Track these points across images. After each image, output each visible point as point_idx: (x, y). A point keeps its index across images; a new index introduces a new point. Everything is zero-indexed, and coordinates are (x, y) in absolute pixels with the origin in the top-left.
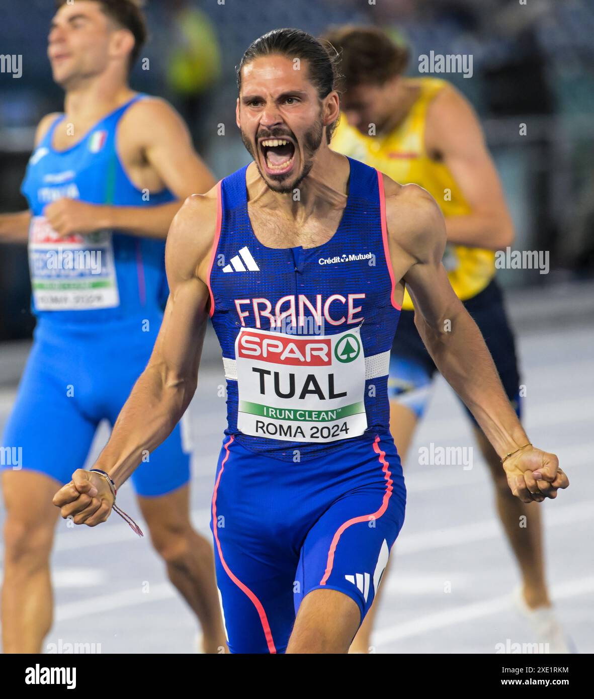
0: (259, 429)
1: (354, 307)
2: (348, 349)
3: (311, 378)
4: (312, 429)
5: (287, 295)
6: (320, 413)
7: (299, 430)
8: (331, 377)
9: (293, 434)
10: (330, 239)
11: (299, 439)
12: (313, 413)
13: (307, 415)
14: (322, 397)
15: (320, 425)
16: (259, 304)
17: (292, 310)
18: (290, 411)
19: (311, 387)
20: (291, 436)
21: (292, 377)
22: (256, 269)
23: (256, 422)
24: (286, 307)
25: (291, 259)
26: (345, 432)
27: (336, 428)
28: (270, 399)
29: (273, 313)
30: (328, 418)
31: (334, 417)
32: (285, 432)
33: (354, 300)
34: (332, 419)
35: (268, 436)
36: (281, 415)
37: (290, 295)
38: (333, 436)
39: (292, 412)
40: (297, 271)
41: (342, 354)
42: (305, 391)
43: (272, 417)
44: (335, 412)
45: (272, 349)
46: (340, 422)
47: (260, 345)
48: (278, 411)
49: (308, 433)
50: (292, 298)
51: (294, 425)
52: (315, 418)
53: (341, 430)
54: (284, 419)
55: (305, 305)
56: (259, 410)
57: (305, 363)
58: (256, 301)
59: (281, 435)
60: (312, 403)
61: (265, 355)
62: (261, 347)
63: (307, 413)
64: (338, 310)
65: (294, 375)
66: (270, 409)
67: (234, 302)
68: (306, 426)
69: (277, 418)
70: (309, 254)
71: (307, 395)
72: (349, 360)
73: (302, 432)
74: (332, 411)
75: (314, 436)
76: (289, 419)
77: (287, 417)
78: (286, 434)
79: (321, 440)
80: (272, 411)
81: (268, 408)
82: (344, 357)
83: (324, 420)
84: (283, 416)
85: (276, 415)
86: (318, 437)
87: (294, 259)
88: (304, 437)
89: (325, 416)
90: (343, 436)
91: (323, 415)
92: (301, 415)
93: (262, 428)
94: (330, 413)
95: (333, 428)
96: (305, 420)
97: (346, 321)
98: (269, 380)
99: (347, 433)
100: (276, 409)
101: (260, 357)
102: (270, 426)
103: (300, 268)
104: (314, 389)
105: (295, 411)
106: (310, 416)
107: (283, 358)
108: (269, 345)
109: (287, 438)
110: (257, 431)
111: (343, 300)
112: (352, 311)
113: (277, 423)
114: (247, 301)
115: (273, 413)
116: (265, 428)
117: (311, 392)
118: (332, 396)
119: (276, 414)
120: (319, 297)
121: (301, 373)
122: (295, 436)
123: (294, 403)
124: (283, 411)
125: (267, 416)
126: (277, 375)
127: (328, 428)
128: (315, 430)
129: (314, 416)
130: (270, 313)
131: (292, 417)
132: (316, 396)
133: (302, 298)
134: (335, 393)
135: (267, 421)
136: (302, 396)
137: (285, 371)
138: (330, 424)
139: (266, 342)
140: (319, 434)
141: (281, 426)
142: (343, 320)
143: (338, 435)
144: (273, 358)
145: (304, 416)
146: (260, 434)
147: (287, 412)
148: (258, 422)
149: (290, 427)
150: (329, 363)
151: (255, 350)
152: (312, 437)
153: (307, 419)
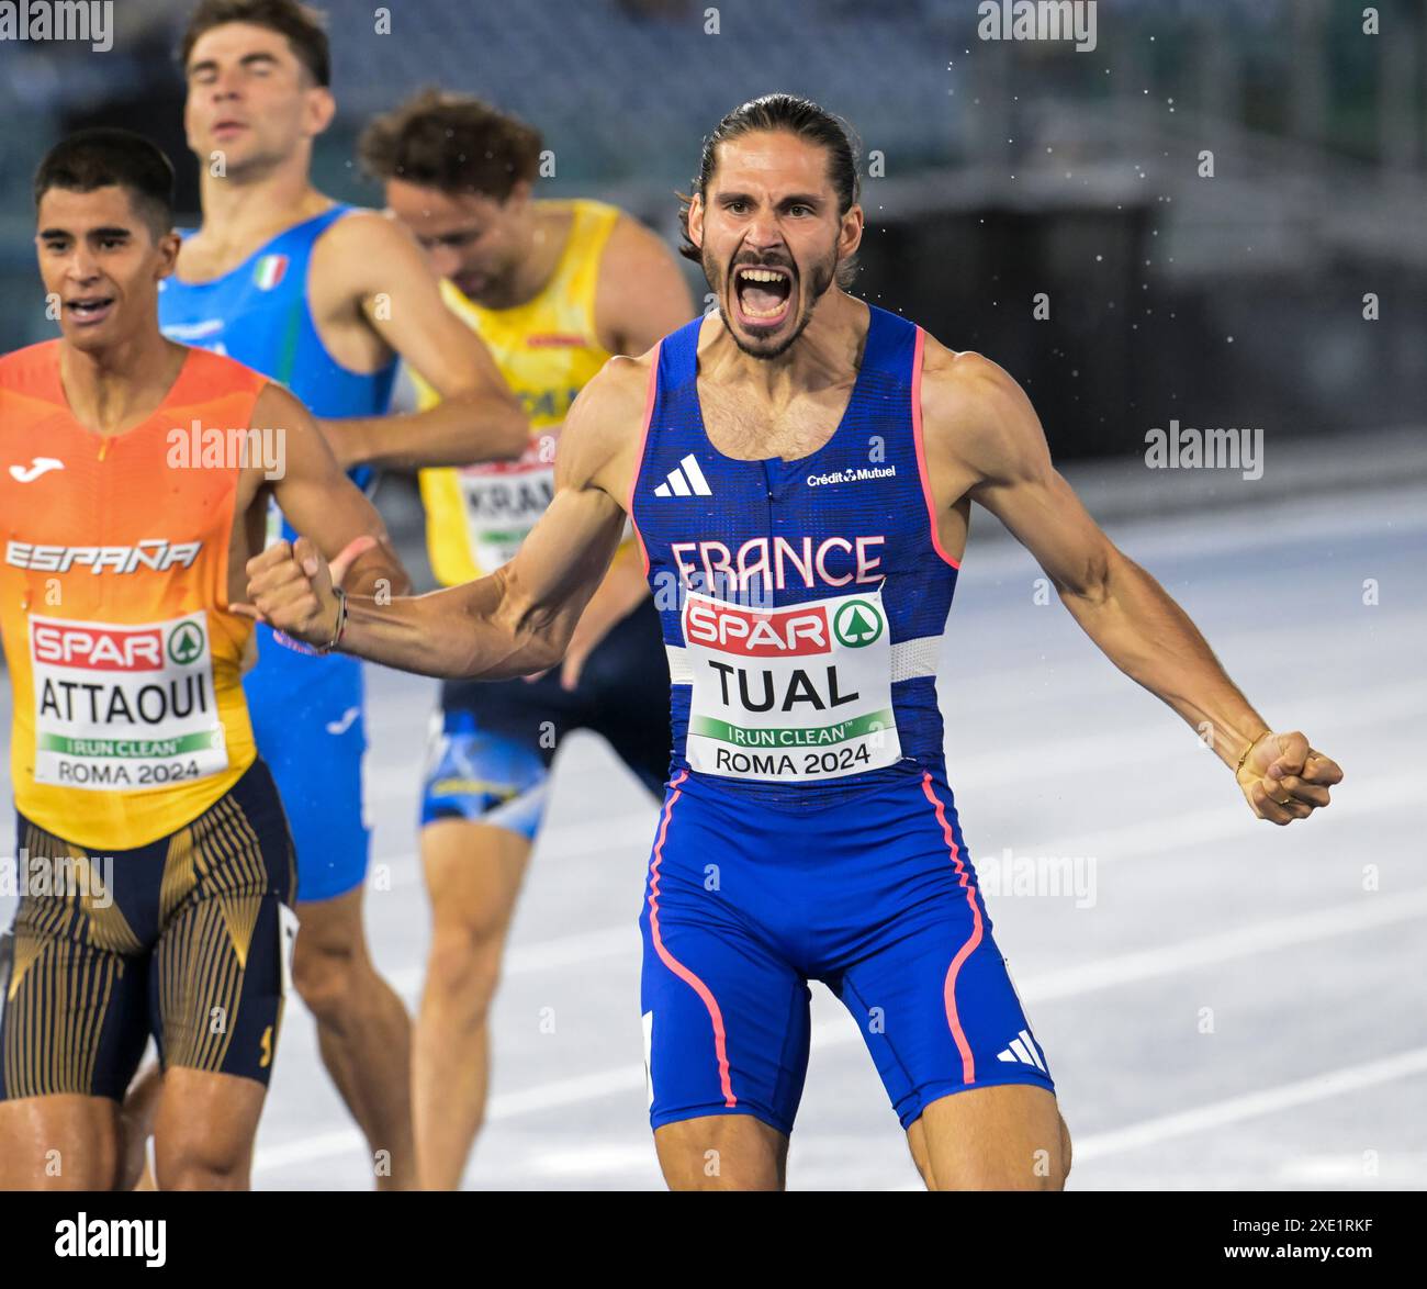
0: (722, 763)
1: (868, 559)
2: (858, 625)
3: (799, 676)
4: (806, 759)
5: (756, 537)
6: (818, 731)
7: (786, 763)
8: (832, 672)
9: (776, 771)
10: (827, 440)
11: (787, 776)
12: (807, 733)
13: (796, 737)
14: (819, 705)
15: (820, 751)
16: (710, 551)
17: (764, 563)
18: (768, 732)
19: (801, 690)
20: (773, 772)
21: (768, 676)
22: (708, 492)
23: (716, 752)
24: (753, 558)
25: (763, 478)
26: (863, 760)
27: (847, 754)
28: (736, 715)
29: (734, 564)
30: (831, 738)
31: (842, 736)
32: (764, 765)
33: (867, 547)
34: (839, 740)
35: (734, 774)
36: (754, 739)
37: (760, 537)
38: (843, 767)
39: (772, 733)
40: (771, 498)
41: (848, 633)
42: (791, 698)
43: (740, 744)
44: (842, 727)
45: (733, 632)
46: (854, 744)
47: (716, 623)
48: (749, 733)
49: (800, 765)
50: (763, 542)
51: (777, 754)
52: (811, 740)
53: (857, 758)
54: (760, 745)
55: (784, 554)
56: (722, 730)
57: (788, 653)
58: (705, 547)
59: (756, 771)
60: (804, 716)
61: (723, 641)
62: (717, 626)
63: (797, 733)
64: (840, 563)
65: (770, 672)
66: (737, 731)
67: (671, 547)
68: (798, 755)
69: (748, 745)
70: (789, 472)
71: (794, 703)
72: (861, 643)
73: (791, 766)
74: (838, 727)
75: (811, 769)
76: (768, 745)
77: (764, 743)
78: (765, 771)
79: (823, 775)
80: (740, 734)
81: (734, 728)
82: (853, 638)
83: (825, 742)
84: (757, 742)
85: (746, 740)
86: (818, 771)
87: (767, 478)
88: (795, 772)
89: (827, 737)
90: (860, 767)
91: (824, 735)
92: (787, 738)
93: (725, 761)
94: (834, 730)
95: (841, 755)
96: (795, 745)
97: (854, 580)
98: (733, 680)
99: (867, 762)
100: (745, 731)
101: (716, 645)
102: (738, 759)
103: (777, 495)
104: (806, 693)
105: (778, 732)
106: (802, 737)
107: (750, 646)
108: (729, 625)
109: (768, 777)
110: (718, 766)
111: (848, 546)
112: (863, 565)
113: (749, 752)
114: (691, 547)
115: (741, 737)
116: (730, 762)
117: (802, 698)
118: (835, 701)
119: (746, 738)
120: (807, 542)
121: (783, 669)
122: (779, 772)
123: (775, 719)
124: (757, 733)
125: (733, 742)
126: (742, 674)
127: (834, 755)
128: (812, 760)
129: (808, 737)
130: (730, 565)
131: (773, 743)
132: (810, 704)
133: (780, 543)
134: (839, 697)
135: (734, 749)
136: (787, 707)
137: (755, 667)
138: (836, 749)
139: (724, 619)
140: (819, 767)
141: (755, 758)
142: (849, 578)
143: (852, 765)
144: (736, 646)
145: (793, 738)
146: (723, 771)
147: (763, 734)
148: (720, 750)
149: (770, 759)
150: (827, 649)
151: (709, 632)
152: (808, 771)
153: (798, 742)
